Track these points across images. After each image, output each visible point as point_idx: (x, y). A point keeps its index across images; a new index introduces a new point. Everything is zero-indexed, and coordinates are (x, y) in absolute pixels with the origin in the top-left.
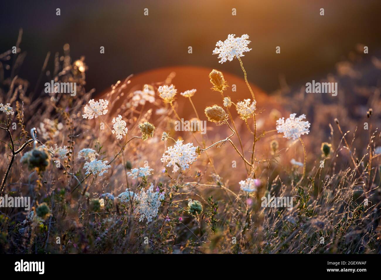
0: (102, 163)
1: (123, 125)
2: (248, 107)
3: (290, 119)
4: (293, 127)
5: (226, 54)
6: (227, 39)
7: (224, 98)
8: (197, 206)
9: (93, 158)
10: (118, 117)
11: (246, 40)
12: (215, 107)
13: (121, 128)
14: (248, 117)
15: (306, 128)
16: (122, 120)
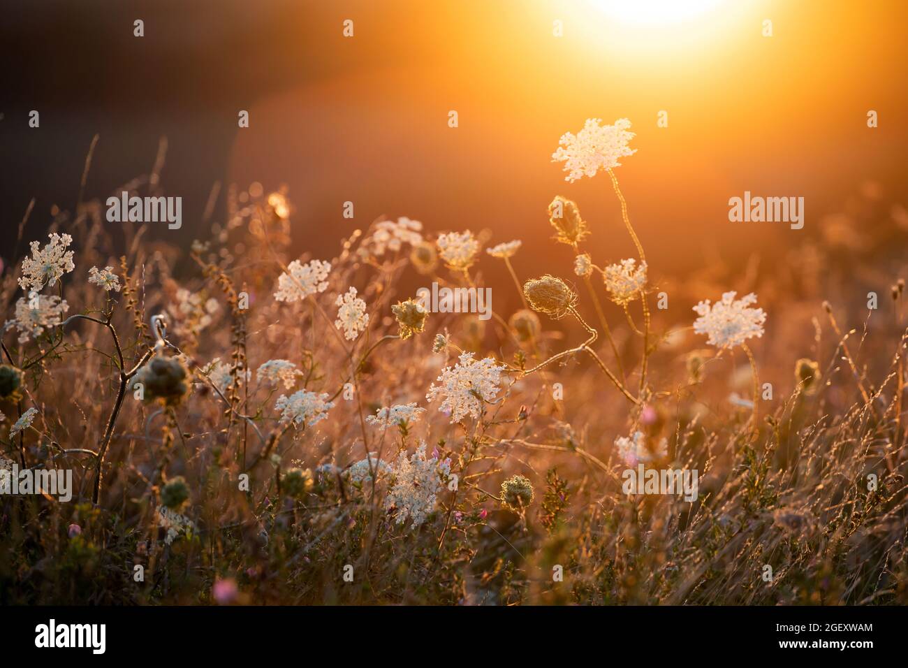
0: (314, 398)
1: (358, 308)
2: (630, 275)
3: (723, 304)
4: (728, 321)
5: (582, 163)
6: (584, 128)
7: (578, 257)
8: (520, 487)
9: (289, 380)
10: (349, 292)
11: (624, 132)
12: (545, 279)
13: (355, 315)
14: (629, 298)
15: (756, 323)
16: (357, 297)
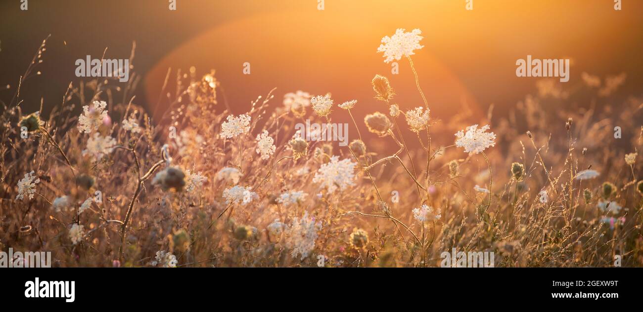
0: (244, 189)
1: (269, 142)
2: (420, 116)
3: (471, 132)
4: (475, 140)
5: (394, 52)
6: (395, 34)
7: (391, 106)
10: (264, 133)
11: (417, 36)
12: (376, 114)
13: (267, 146)
14: (420, 129)
15: (490, 140)
16: (268, 136)
